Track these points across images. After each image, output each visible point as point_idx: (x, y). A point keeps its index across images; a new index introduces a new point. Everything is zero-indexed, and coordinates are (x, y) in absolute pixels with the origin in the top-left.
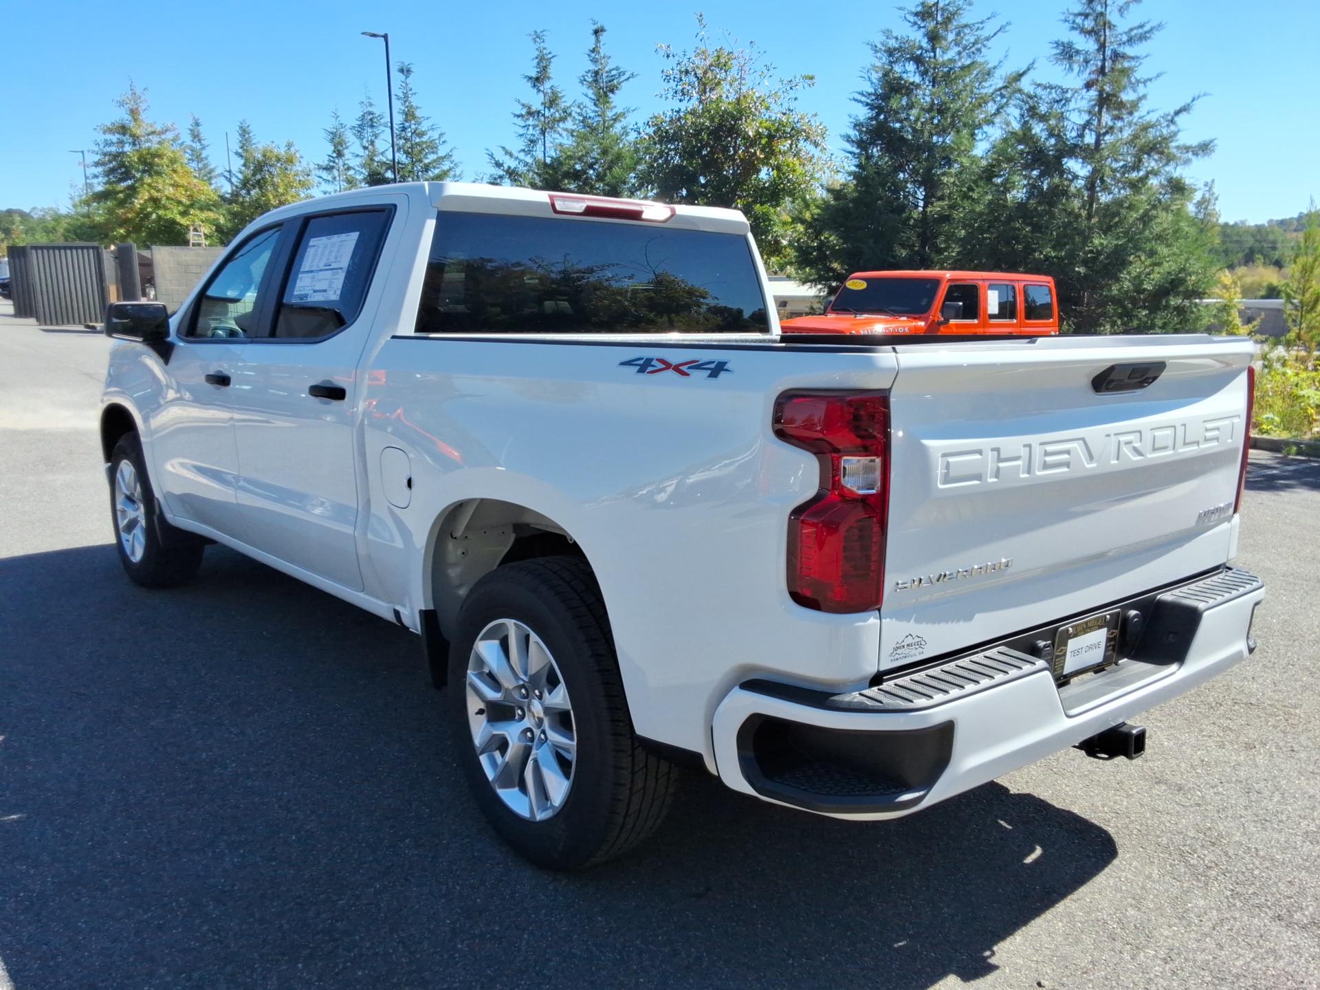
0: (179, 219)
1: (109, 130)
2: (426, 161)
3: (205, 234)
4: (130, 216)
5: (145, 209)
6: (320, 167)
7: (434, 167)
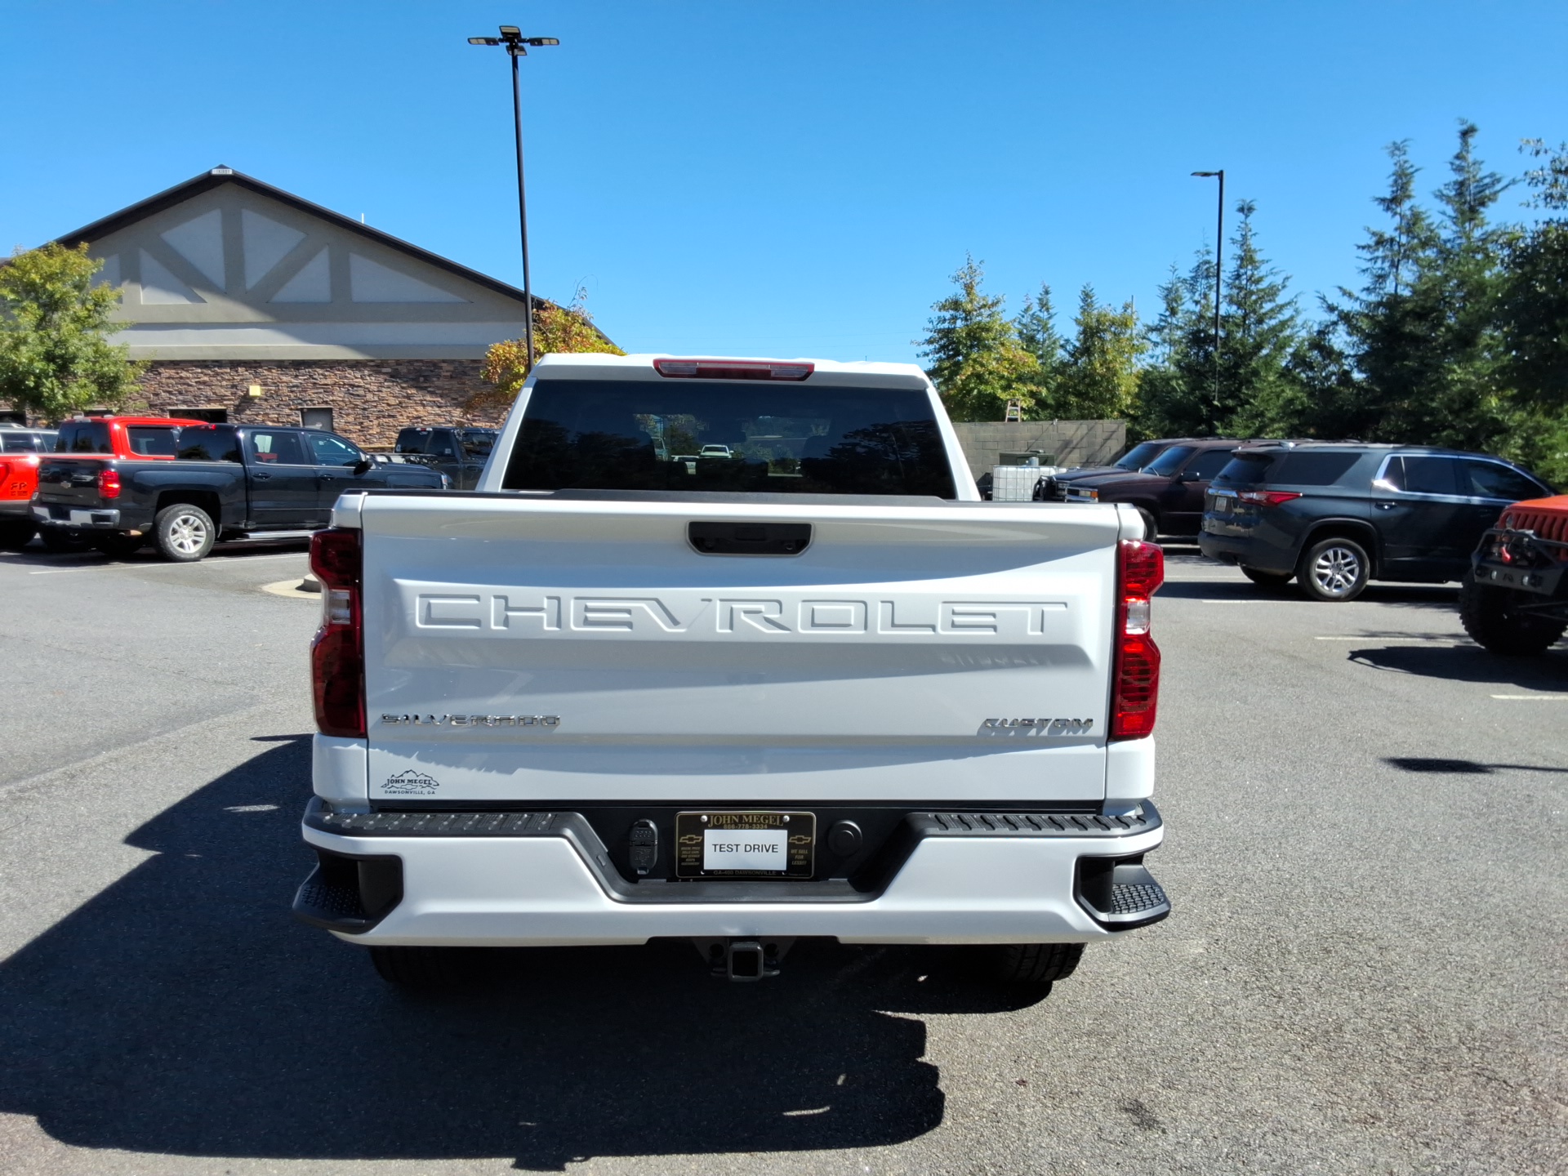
0: (1000, 394)
1: (943, 308)
2: (1263, 311)
3: (1022, 409)
4: (952, 392)
5: (968, 385)
6: (1152, 329)
7: (1271, 318)
